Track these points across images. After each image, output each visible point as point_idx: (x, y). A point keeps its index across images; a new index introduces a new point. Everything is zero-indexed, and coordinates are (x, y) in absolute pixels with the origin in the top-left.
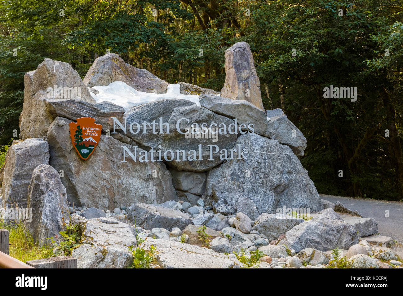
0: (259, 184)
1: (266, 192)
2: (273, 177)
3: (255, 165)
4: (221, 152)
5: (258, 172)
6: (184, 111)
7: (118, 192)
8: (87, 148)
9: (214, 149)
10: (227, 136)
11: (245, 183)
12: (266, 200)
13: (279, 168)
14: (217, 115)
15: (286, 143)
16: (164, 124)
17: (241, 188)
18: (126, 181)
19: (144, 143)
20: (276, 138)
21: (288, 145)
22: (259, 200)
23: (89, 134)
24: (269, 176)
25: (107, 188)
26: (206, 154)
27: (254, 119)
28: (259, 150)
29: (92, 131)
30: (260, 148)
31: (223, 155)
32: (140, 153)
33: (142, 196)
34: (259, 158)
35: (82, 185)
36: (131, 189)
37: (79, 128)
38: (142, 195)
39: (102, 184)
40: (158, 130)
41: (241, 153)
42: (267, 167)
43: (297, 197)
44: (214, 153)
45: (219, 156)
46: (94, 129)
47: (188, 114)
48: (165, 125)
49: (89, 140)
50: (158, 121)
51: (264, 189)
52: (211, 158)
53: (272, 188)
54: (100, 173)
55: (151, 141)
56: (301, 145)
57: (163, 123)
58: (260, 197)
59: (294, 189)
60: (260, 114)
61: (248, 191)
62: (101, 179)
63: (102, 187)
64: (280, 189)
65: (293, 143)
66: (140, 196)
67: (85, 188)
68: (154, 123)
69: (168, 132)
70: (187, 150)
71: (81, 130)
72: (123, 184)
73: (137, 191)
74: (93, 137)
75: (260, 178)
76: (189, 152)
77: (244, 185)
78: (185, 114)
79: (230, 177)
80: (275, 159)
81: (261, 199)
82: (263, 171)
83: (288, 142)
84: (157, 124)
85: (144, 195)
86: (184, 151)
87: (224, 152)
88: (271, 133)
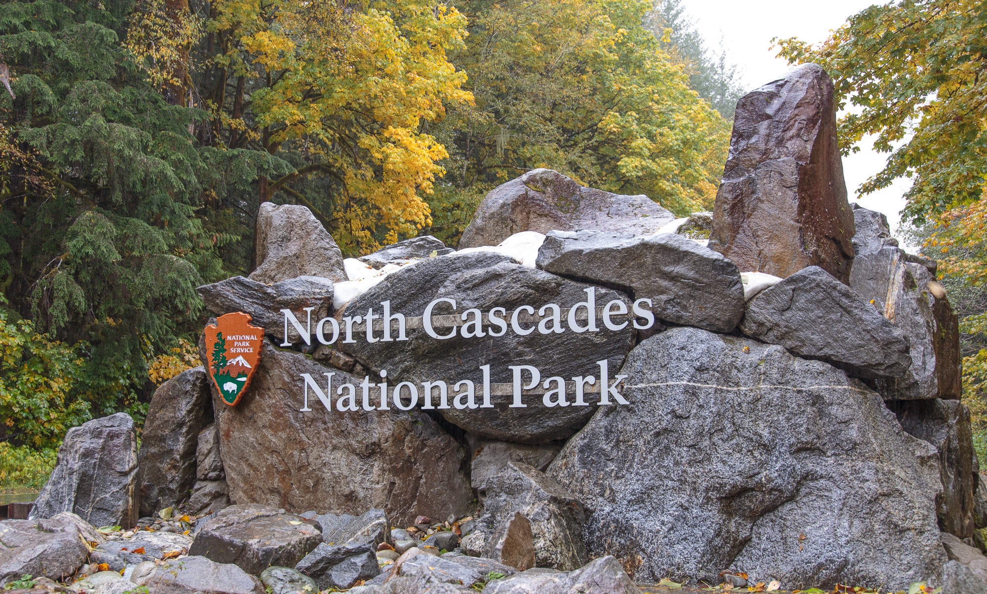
0: (670, 483)
1: (687, 509)
2: (724, 462)
3: (664, 424)
4: (546, 385)
5: (673, 446)
6: (465, 282)
7: (299, 481)
8: (233, 380)
9: (526, 377)
10: (598, 340)
11: (623, 476)
12: (684, 530)
13: (756, 434)
14: (572, 283)
15: (820, 353)
16: (394, 317)
17: (608, 492)
18: (315, 456)
19: (376, 366)
20: (779, 340)
21: (826, 359)
22: (658, 531)
23: (238, 351)
24: (709, 460)
25: (278, 472)
26: (502, 390)
27: (688, 285)
28: (686, 377)
29: (244, 344)
30: (692, 371)
31: (554, 394)
32: (340, 391)
33: (346, 496)
34: (679, 403)
35: (235, 461)
36: (324, 476)
37: (220, 339)
38: (347, 491)
39: (269, 462)
40: (378, 333)
41: (609, 386)
42: (707, 429)
43: (814, 532)
44: (525, 388)
45: (542, 396)
46: (248, 338)
47: (475, 287)
48: (396, 320)
49: (238, 362)
50: (379, 310)
51: (683, 499)
52: (517, 403)
53: (714, 495)
54: (267, 437)
55: (390, 361)
56: (879, 358)
57: (391, 314)
58: (663, 523)
59: (816, 504)
60: (708, 268)
61: (625, 502)
62: (267, 449)
63: (268, 467)
64: (750, 503)
65: (844, 352)
66: (342, 495)
67: (238, 469)
68: (370, 317)
69: (402, 337)
70: (451, 381)
71: (224, 341)
72: (309, 464)
73: (337, 482)
74: (245, 356)
75: (677, 464)
76: (456, 387)
77: (618, 482)
78: (468, 289)
79: (576, 458)
80: (744, 405)
81: (665, 529)
82: (691, 443)
83: (827, 351)
84: (377, 316)
85: (353, 492)
86: (442, 384)
87: (554, 384)
88: (761, 324)
